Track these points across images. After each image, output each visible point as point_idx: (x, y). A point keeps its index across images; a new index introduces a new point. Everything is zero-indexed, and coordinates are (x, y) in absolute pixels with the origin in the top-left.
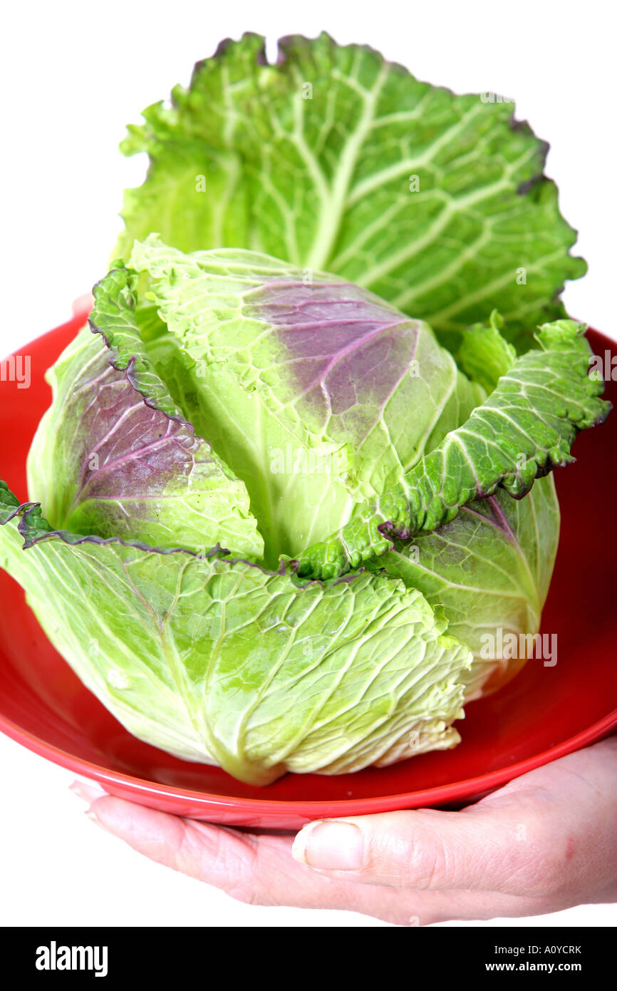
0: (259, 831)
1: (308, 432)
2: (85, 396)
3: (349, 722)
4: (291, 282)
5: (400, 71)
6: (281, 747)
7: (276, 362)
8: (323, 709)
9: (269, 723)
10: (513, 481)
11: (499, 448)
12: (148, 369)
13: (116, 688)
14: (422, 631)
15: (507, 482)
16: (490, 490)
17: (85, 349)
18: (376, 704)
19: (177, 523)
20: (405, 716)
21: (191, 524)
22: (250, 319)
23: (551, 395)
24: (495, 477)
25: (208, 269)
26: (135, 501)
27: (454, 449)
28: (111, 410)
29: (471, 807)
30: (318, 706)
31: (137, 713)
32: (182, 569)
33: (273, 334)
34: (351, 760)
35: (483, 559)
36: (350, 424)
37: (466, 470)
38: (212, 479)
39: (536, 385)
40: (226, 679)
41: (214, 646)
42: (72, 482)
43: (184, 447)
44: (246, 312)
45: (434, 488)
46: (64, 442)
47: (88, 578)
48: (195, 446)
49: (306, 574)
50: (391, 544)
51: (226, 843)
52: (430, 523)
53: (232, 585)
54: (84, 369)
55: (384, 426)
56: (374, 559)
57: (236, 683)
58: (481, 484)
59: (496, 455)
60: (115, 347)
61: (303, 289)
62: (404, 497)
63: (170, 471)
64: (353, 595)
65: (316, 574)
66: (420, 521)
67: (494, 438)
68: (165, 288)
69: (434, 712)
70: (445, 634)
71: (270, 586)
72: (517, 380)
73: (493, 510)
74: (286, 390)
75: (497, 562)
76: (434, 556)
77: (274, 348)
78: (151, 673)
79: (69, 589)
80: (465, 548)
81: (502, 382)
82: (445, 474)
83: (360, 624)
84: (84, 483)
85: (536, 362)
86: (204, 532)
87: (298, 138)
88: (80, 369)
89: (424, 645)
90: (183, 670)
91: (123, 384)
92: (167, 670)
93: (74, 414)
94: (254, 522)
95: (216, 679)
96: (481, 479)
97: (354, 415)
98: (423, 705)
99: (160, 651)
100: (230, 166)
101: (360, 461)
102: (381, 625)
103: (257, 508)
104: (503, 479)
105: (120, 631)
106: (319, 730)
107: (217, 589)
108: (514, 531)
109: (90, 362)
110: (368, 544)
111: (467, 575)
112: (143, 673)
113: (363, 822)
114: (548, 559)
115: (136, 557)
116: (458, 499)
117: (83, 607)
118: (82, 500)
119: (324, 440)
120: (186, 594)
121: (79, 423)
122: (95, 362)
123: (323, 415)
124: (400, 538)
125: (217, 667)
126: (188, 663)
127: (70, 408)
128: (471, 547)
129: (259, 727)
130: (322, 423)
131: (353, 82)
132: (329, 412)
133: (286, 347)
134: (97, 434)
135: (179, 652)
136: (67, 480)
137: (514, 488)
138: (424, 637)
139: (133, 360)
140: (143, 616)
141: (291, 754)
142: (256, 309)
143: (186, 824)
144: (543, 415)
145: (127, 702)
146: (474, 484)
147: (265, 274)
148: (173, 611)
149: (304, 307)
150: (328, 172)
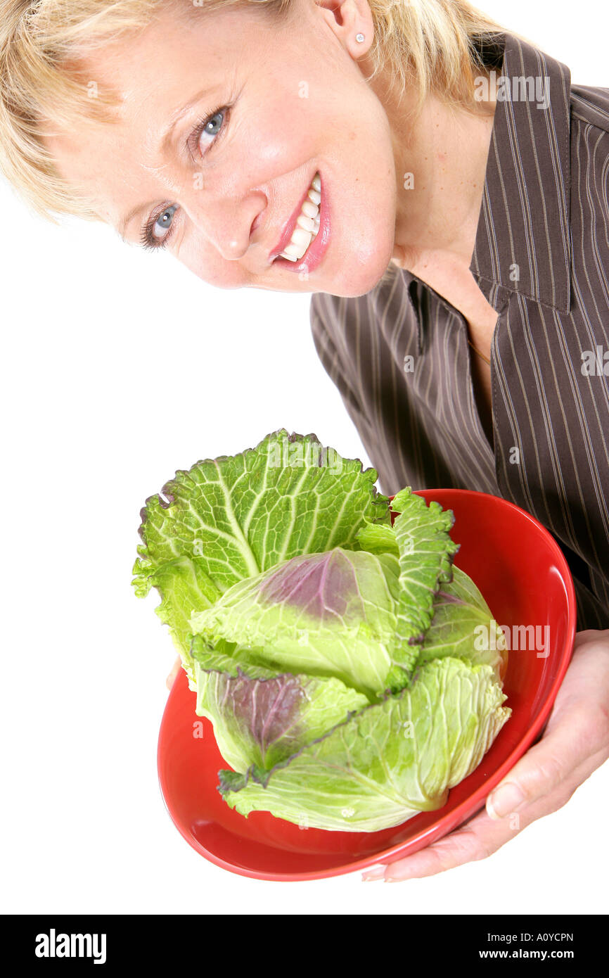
0: (465, 823)
1: (340, 633)
2: (228, 704)
3: (464, 742)
4: (269, 579)
5: (223, 459)
6: (442, 780)
7: (298, 616)
8: (449, 745)
9: (431, 772)
10: (443, 577)
11: (425, 567)
12: (248, 667)
13: (351, 817)
14: (462, 674)
15: (441, 580)
16: (438, 588)
17: (208, 685)
18: (469, 723)
19: (319, 721)
20: (484, 718)
21: (325, 716)
22: (269, 609)
23: (423, 528)
24: (435, 581)
25: (229, 605)
26: (291, 728)
27: (408, 584)
28: (246, 700)
29: (546, 732)
30: (446, 745)
31: (368, 820)
32: (341, 736)
33: (285, 606)
34: (475, 759)
35: (458, 622)
36: (353, 614)
37: (421, 589)
38: (318, 688)
39: (413, 529)
40: (396, 769)
41: (380, 759)
42: (254, 747)
43: (293, 686)
44: (264, 607)
45: (415, 608)
46: (235, 733)
47: (300, 779)
48: (298, 682)
49: (395, 691)
50: (420, 646)
51: (456, 839)
52: (427, 624)
53: (368, 724)
54: (216, 693)
55: (367, 602)
56: (417, 660)
57: (403, 767)
58: (432, 589)
59: (427, 571)
60: (224, 671)
61: (277, 578)
62: (407, 622)
63: (296, 702)
64: (422, 684)
65: (399, 689)
66: (422, 626)
67: (419, 565)
68: (220, 629)
69: (494, 706)
70: (473, 666)
71: (386, 711)
72: (404, 534)
73: (445, 597)
74: (313, 624)
75: (465, 617)
76: (439, 637)
77: (291, 611)
78: (360, 796)
79: (294, 792)
80: (449, 623)
81: (398, 541)
82: (414, 598)
83: (435, 694)
84: (260, 741)
85: (402, 522)
86: (334, 715)
87: (204, 526)
88: (214, 695)
89: (468, 680)
90: (374, 783)
91: (240, 684)
92: (367, 789)
93: (230, 716)
94: (353, 691)
95: (392, 774)
96: (430, 587)
97: (351, 609)
98: (487, 706)
99: (357, 783)
100: (186, 563)
101: (372, 625)
102: (444, 686)
103: (349, 684)
104: (439, 579)
105: (332, 790)
106: (455, 756)
107: (363, 732)
108: (459, 598)
109: (216, 689)
110: (410, 655)
111: (459, 634)
112: (358, 800)
113: (510, 778)
114: (481, 600)
115: (317, 749)
116: (429, 604)
117: (307, 795)
118: (266, 750)
119: (349, 630)
120: (352, 746)
121: (235, 718)
122: (218, 687)
123: (338, 620)
124: (422, 640)
125: (388, 768)
126: (374, 778)
127: (225, 715)
128: (450, 620)
129: (427, 778)
130: (341, 624)
131: (208, 482)
132: (339, 616)
133: (296, 606)
134: (248, 715)
135: (367, 776)
136: (251, 747)
137: (446, 579)
138: (465, 676)
139: (238, 669)
140: (338, 774)
141: (450, 777)
142: (267, 602)
143: (433, 847)
144: (430, 538)
145: (359, 820)
146: (429, 592)
147: (254, 586)
148: (350, 759)
149: (286, 583)
150: (227, 530)
